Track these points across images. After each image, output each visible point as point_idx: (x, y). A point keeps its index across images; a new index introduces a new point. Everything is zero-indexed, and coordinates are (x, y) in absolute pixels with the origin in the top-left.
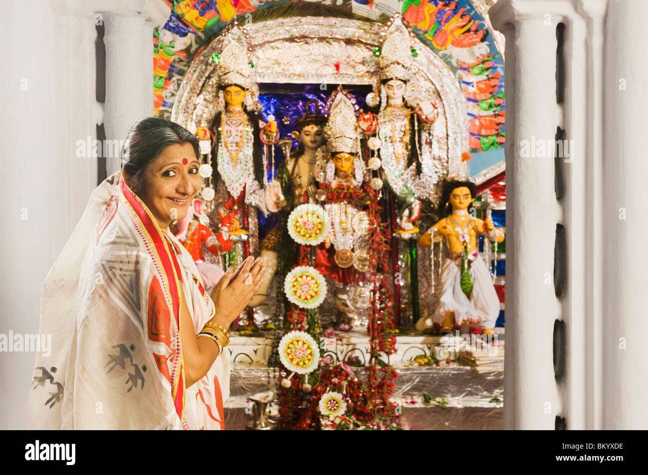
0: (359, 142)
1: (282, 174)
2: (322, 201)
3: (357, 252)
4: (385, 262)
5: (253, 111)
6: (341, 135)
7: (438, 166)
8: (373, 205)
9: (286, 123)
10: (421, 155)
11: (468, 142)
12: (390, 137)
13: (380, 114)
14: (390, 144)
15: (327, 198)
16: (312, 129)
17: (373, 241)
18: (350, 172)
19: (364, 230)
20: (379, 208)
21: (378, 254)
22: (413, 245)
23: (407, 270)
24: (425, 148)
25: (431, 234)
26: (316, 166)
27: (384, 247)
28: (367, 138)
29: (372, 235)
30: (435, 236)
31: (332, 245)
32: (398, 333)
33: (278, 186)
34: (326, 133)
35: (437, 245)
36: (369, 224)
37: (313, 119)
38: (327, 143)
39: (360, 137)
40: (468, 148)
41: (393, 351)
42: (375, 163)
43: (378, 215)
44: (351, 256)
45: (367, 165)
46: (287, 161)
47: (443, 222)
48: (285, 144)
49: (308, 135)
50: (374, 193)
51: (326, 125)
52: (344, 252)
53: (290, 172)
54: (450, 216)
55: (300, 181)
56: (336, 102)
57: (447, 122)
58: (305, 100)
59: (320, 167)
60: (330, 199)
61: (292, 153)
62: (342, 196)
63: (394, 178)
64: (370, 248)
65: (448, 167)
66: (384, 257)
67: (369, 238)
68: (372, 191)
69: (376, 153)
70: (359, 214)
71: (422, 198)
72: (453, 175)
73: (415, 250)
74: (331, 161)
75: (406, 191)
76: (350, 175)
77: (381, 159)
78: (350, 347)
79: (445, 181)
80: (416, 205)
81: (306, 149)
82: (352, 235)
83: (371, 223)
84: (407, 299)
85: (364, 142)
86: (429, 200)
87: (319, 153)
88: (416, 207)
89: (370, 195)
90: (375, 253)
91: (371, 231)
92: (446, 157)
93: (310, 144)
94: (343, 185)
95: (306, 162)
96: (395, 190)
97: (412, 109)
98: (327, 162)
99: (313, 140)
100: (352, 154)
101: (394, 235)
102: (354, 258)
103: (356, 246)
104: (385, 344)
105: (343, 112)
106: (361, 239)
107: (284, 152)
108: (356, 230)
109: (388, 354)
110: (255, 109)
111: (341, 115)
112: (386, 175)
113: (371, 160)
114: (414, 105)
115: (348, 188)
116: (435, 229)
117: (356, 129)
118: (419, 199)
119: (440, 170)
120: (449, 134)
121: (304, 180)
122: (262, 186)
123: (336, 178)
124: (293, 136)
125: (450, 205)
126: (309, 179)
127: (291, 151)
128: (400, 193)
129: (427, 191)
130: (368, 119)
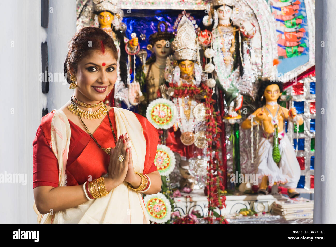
0: (198, 52)
1: (140, 77)
2: (171, 97)
3: (197, 134)
4: (217, 141)
5: (119, 30)
6: (185, 47)
7: (255, 69)
8: (209, 98)
9: (143, 39)
10: (243, 61)
11: (277, 52)
12: (221, 48)
13: (213, 32)
14: (221, 53)
15: (175, 94)
16: (163, 43)
17: (209, 125)
18: (191, 75)
19: (202, 118)
20: (213, 100)
21: (212, 135)
22: (237, 129)
23: (232, 147)
24: (246, 55)
25: (251, 120)
26: (166, 71)
27: (217, 130)
28: (204, 49)
29: (208, 121)
30: (254, 121)
31: (179, 129)
32: (226, 194)
33: (138, 86)
34: (174, 46)
35: (255, 127)
36: (206, 113)
37: (163, 36)
38: (175, 53)
39: (199, 48)
40: (277, 55)
41: (223, 206)
42: (210, 68)
43: (213, 106)
44: (193, 137)
45: (204, 69)
46: (144, 67)
47: (259, 111)
48: (142, 54)
49: (159, 47)
50: (209, 90)
51: (173, 40)
52: (187, 133)
53: (146, 75)
54: (264, 106)
55: (154, 82)
56: (181, 22)
57: (261, 37)
58: (156, 21)
59: (169, 71)
60: (177, 95)
61: (147, 61)
62: (186, 92)
63: (224, 79)
64: (207, 130)
65: (262, 70)
66: (216, 137)
67: (206, 123)
68: (208, 88)
69: (211, 60)
70: (198, 105)
71: (243, 93)
72: (266, 76)
73: (238, 132)
74: (177, 67)
75: (232, 88)
76: (191, 77)
77: (214, 65)
78: (193, 204)
79: (260, 80)
80: (239, 99)
81: (157, 58)
82: (194, 121)
83: (207, 112)
84: (232, 169)
85: (202, 52)
86: (249, 95)
87: (168, 61)
88: (240, 100)
89: (207, 91)
90: (211, 134)
91: (208, 118)
92: (261, 63)
93: (161, 54)
94: (186, 84)
95: (157, 67)
96: (224, 87)
97: (237, 27)
98: (174, 68)
99: (163, 51)
100: (193, 61)
101: (223, 121)
102: (195, 138)
103: (197, 130)
104: (218, 201)
105: (187, 30)
106: (200, 124)
107: (141, 60)
108: (197, 118)
109: (220, 208)
110: (121, 28)
111: (185, 32)
112: (217, 77)
113: (207, 65)
114: (238, 24)
115: (190, 86)
116: (253, 116)
117: (196, 43)
118: (241, 94)
119: (256, 72)
120: (263, 45)
121: (157, 81)
122: (126, 86)
123: (181, 79)
124: (148, 49)
125: (264, 98)
126: (160, 80)
127: (146, 60)
128: (228, 90)
129: (248, 88)
130: (205, 35)
